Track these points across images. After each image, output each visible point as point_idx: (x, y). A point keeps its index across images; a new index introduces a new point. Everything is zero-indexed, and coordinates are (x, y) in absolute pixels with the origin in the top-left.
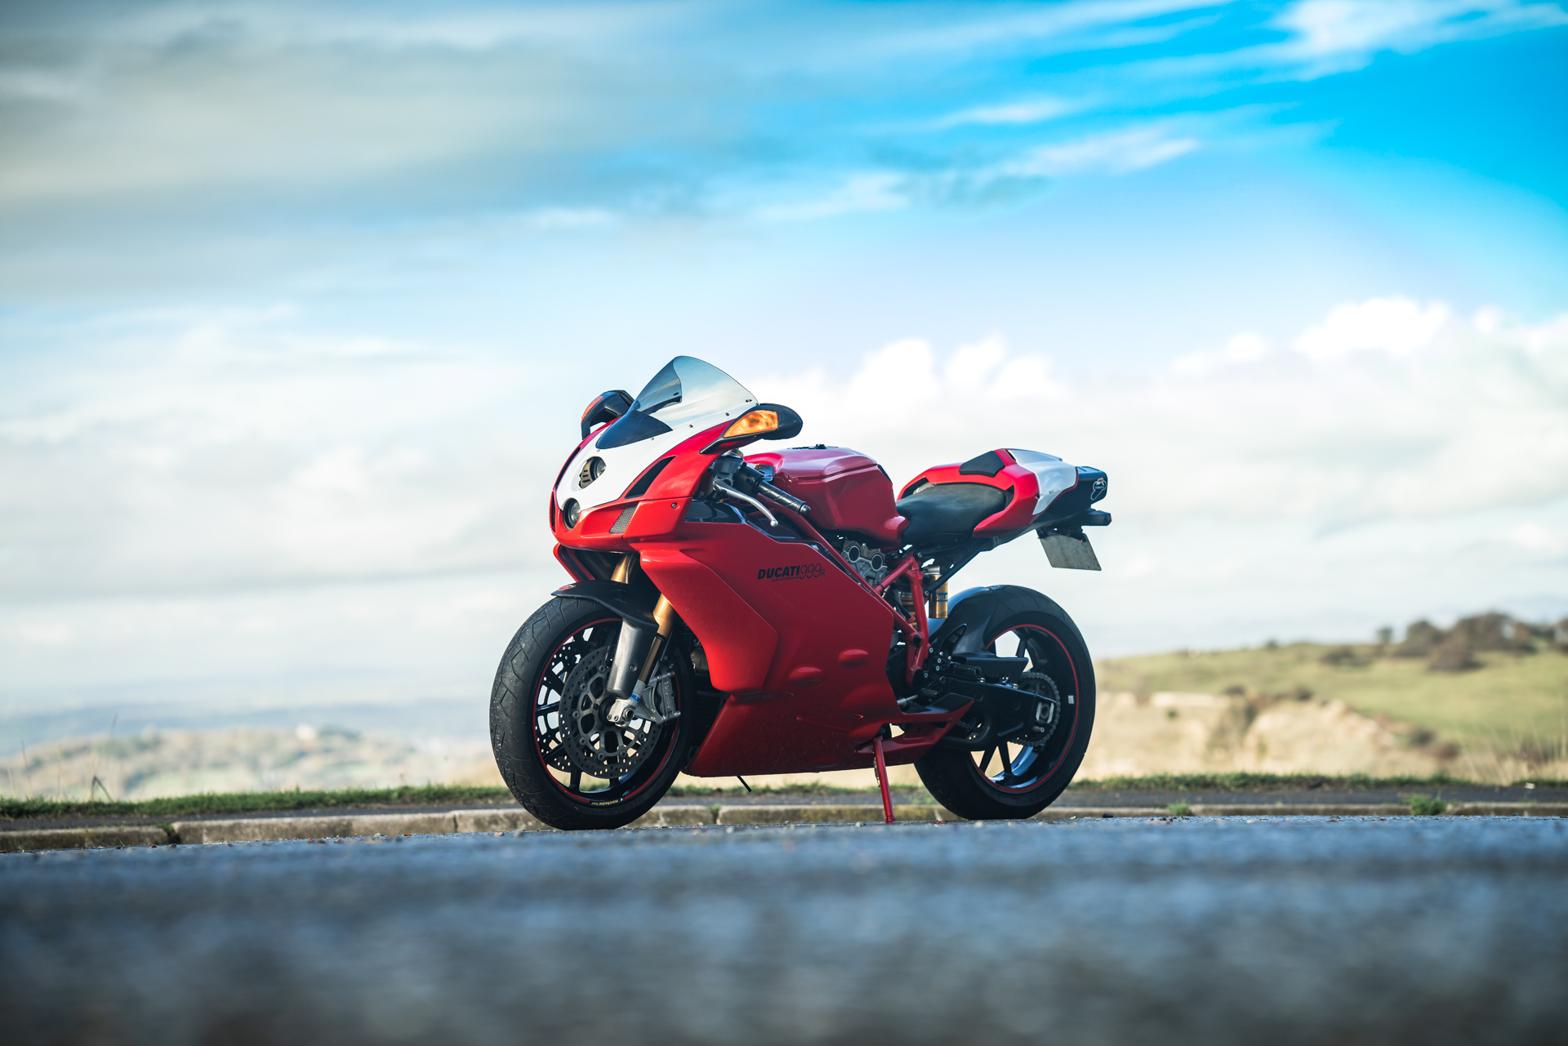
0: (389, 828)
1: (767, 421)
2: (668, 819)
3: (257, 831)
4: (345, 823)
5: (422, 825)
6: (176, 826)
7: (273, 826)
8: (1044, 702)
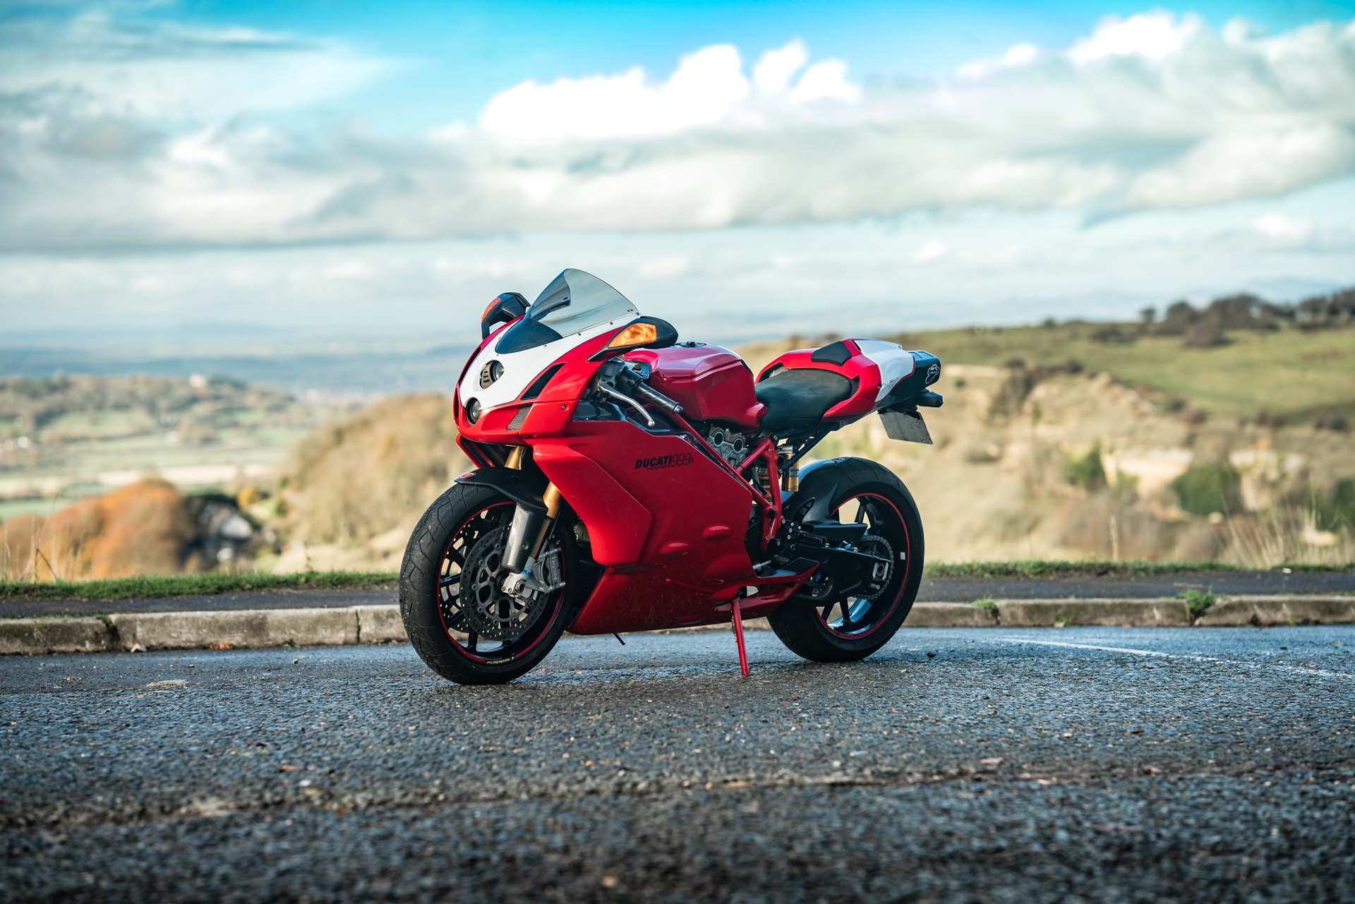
0: (300, 621)
1: (647, 334)
3: (184, 623)
4: (261, 616)
5: (328, 619)
6: (113, 618)
7: (198, 619)
8: (880, 562)
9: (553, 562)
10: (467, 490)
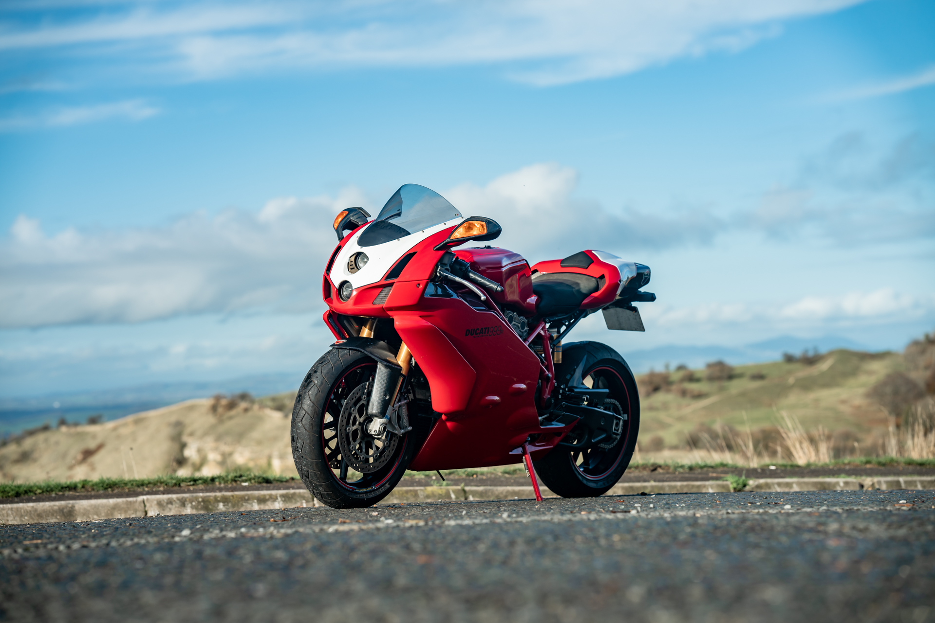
0: (100, 508)
1: (478, 229)
2: (283, 499)
3: (10, 512)
4: (70, 505)
5: (122, 506)
7: (21, 508)
8: (617, 418)
9: (404, 410)
10: (341, 352)
